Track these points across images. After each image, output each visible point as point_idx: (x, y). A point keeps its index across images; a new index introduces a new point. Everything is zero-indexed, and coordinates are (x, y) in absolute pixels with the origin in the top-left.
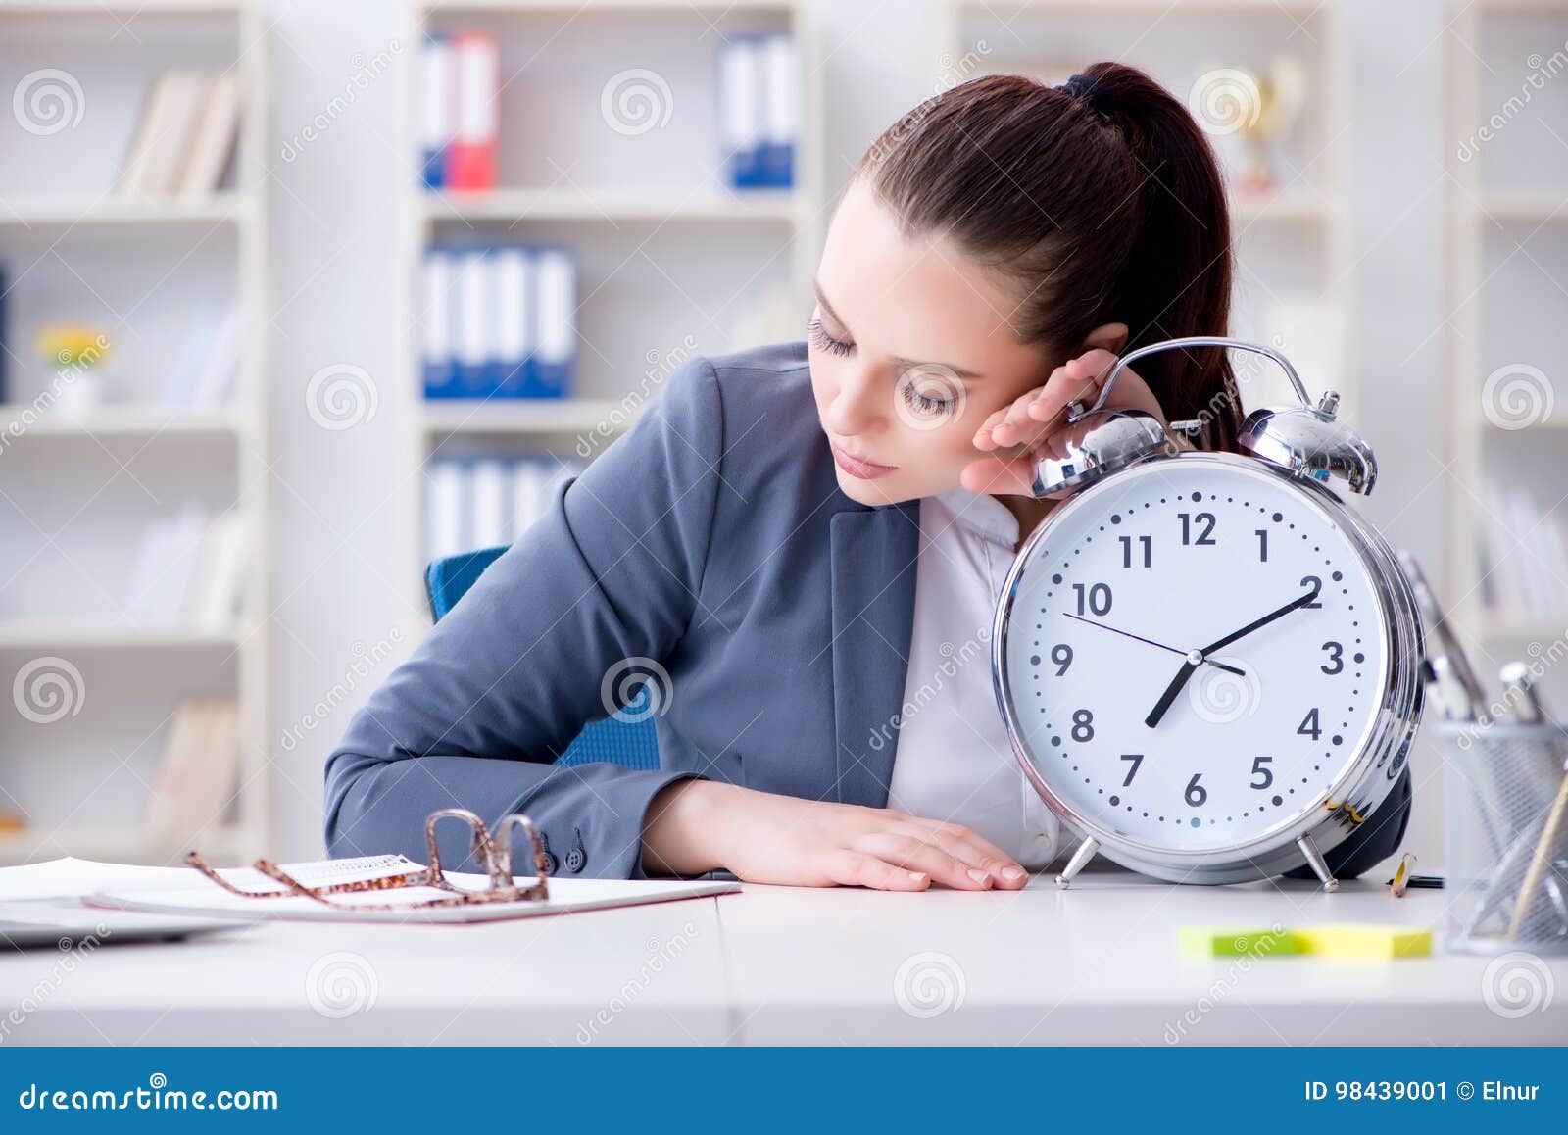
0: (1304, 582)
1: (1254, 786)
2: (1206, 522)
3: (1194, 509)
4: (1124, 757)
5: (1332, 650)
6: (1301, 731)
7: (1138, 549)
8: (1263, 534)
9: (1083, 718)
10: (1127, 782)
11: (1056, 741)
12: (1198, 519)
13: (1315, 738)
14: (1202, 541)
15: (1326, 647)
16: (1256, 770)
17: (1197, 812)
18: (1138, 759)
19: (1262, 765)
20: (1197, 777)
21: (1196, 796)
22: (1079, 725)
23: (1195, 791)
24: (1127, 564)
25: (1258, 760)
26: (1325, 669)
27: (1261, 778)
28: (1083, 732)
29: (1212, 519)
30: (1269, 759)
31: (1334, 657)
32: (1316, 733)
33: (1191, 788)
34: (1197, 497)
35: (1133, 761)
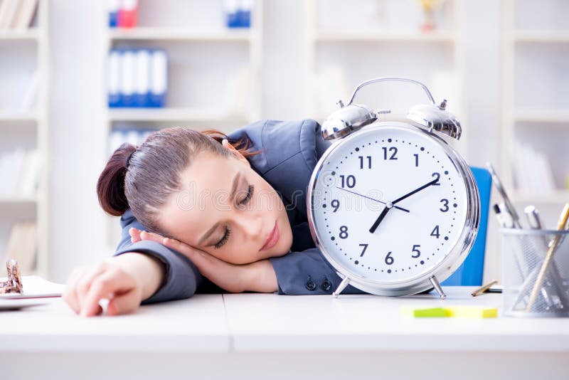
0: (433, 175)
1: (413, 257)
2: (393, 151)
3: (389, 146)
4: (360, 245)
5: (445, 202)
6: (432, 234)
7: (366, 161)
8: (416, 156)
9: (344, 229)
10: (362, 255)
11: (333, 239)
12: (391, 149)
13: (438, 237)
14: (392, 158)
15: (442, 201)
16: (414, 250)
17: (389, 267)
18: (366, 246)
19: (416, 248)
20: (390, 253)
21: (389, 261)
22: (342, 232)
23: (389, 259)
24: (362, 167)
25: (415, 246)
26: (441, 210)
27: (415, 254)
28: (344, 235)
29: (396, 150)
30: (419, 246)
31: (445, 205)
32: (438, 235)
33: (387, 257)
34: (390, 141)
35: (364, 247)
